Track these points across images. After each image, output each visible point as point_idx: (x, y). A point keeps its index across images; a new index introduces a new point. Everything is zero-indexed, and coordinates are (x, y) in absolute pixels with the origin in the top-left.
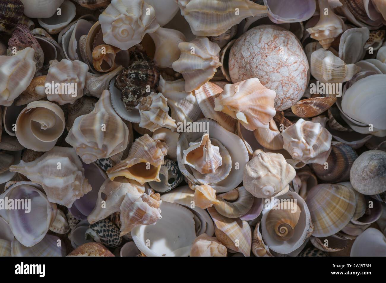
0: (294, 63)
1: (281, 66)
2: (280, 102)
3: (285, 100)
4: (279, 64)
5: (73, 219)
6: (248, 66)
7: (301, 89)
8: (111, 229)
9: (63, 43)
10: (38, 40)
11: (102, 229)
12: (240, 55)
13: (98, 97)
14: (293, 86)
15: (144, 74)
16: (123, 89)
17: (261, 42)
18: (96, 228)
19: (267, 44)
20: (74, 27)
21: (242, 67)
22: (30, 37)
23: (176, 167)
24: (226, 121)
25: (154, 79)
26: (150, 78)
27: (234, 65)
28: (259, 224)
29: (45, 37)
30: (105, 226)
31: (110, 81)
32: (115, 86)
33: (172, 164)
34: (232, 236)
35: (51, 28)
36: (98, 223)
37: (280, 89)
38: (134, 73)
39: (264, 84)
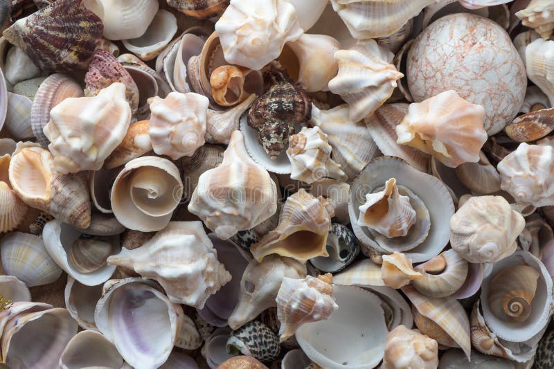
0: (505, 63)
1: (487, 70)
2: (489, 122)
3: (496, 119)
4: (483, 67)
5: (205, 326)
6: (438, 76)
7: (518, 100)
8: (264, 333)
9: (165, 70)
10: (128, 70)
11: (252, 335)
12: (424, 60)
13: (226, 142)
14: (506, 97)
15: (289, 103)
16: (261, 128)
17: (454, 38)
18: (242, 335)
19: (462, 39)
20: (179, 45)
21: (430, 78)
22: (117, 67)
23: (349, 233)
24: (414, 159)
25: (304, 108)
26: (298, 107)
27: (417, 75)
28: (478, 303)
29: (138, 65)
30: (255, 330)
31: (240, 118)
32: (249, 124)
33: (342, 229)
34: (442, 323)
35: (144, 51)
36: (243, 327)
37: (488, 102)
38: (276, 102)
39: (464, 98)
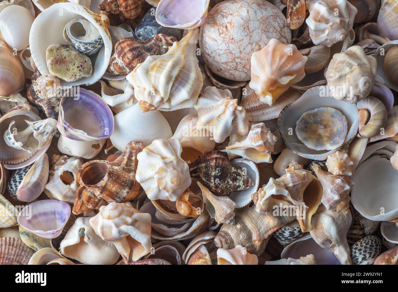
0: (248, 12)
1: (248, 27)
2: (283, 39)
3: (283, 34)
4: (245, 28)
6: (238, 60)
8: (364, 244)
11: (363, 253)
12: (223, 65)
17: (217, 39)
19: (220, 34)
21: (236, 66)
24: (288, 98)
27: (231, 73)
37: (270, 35)
38: (215, 180)
39: (260, 49)
